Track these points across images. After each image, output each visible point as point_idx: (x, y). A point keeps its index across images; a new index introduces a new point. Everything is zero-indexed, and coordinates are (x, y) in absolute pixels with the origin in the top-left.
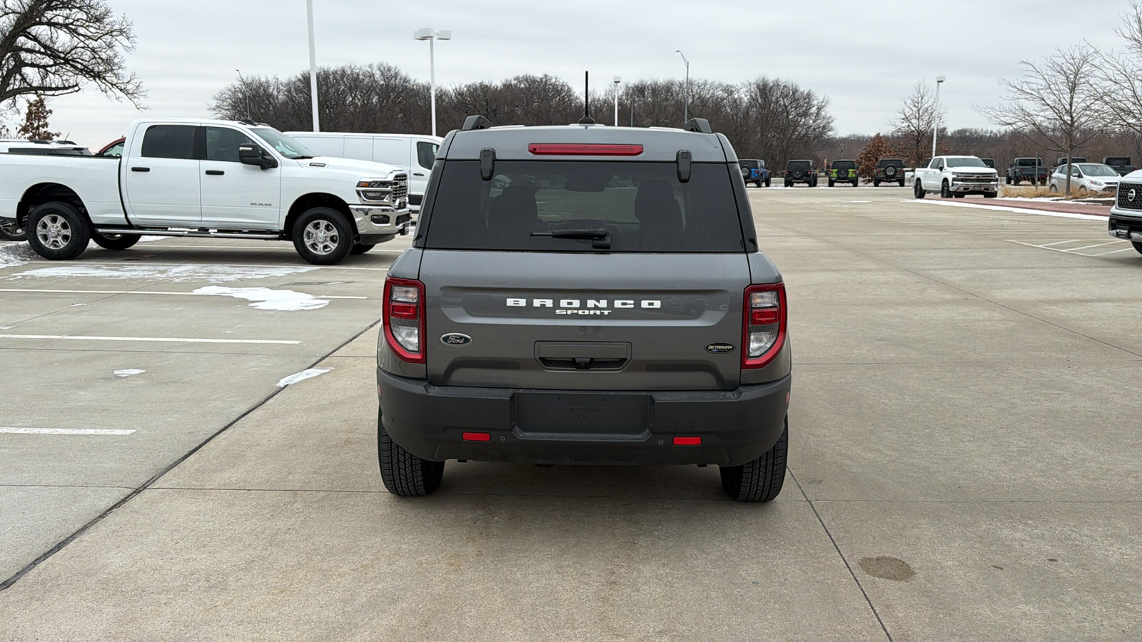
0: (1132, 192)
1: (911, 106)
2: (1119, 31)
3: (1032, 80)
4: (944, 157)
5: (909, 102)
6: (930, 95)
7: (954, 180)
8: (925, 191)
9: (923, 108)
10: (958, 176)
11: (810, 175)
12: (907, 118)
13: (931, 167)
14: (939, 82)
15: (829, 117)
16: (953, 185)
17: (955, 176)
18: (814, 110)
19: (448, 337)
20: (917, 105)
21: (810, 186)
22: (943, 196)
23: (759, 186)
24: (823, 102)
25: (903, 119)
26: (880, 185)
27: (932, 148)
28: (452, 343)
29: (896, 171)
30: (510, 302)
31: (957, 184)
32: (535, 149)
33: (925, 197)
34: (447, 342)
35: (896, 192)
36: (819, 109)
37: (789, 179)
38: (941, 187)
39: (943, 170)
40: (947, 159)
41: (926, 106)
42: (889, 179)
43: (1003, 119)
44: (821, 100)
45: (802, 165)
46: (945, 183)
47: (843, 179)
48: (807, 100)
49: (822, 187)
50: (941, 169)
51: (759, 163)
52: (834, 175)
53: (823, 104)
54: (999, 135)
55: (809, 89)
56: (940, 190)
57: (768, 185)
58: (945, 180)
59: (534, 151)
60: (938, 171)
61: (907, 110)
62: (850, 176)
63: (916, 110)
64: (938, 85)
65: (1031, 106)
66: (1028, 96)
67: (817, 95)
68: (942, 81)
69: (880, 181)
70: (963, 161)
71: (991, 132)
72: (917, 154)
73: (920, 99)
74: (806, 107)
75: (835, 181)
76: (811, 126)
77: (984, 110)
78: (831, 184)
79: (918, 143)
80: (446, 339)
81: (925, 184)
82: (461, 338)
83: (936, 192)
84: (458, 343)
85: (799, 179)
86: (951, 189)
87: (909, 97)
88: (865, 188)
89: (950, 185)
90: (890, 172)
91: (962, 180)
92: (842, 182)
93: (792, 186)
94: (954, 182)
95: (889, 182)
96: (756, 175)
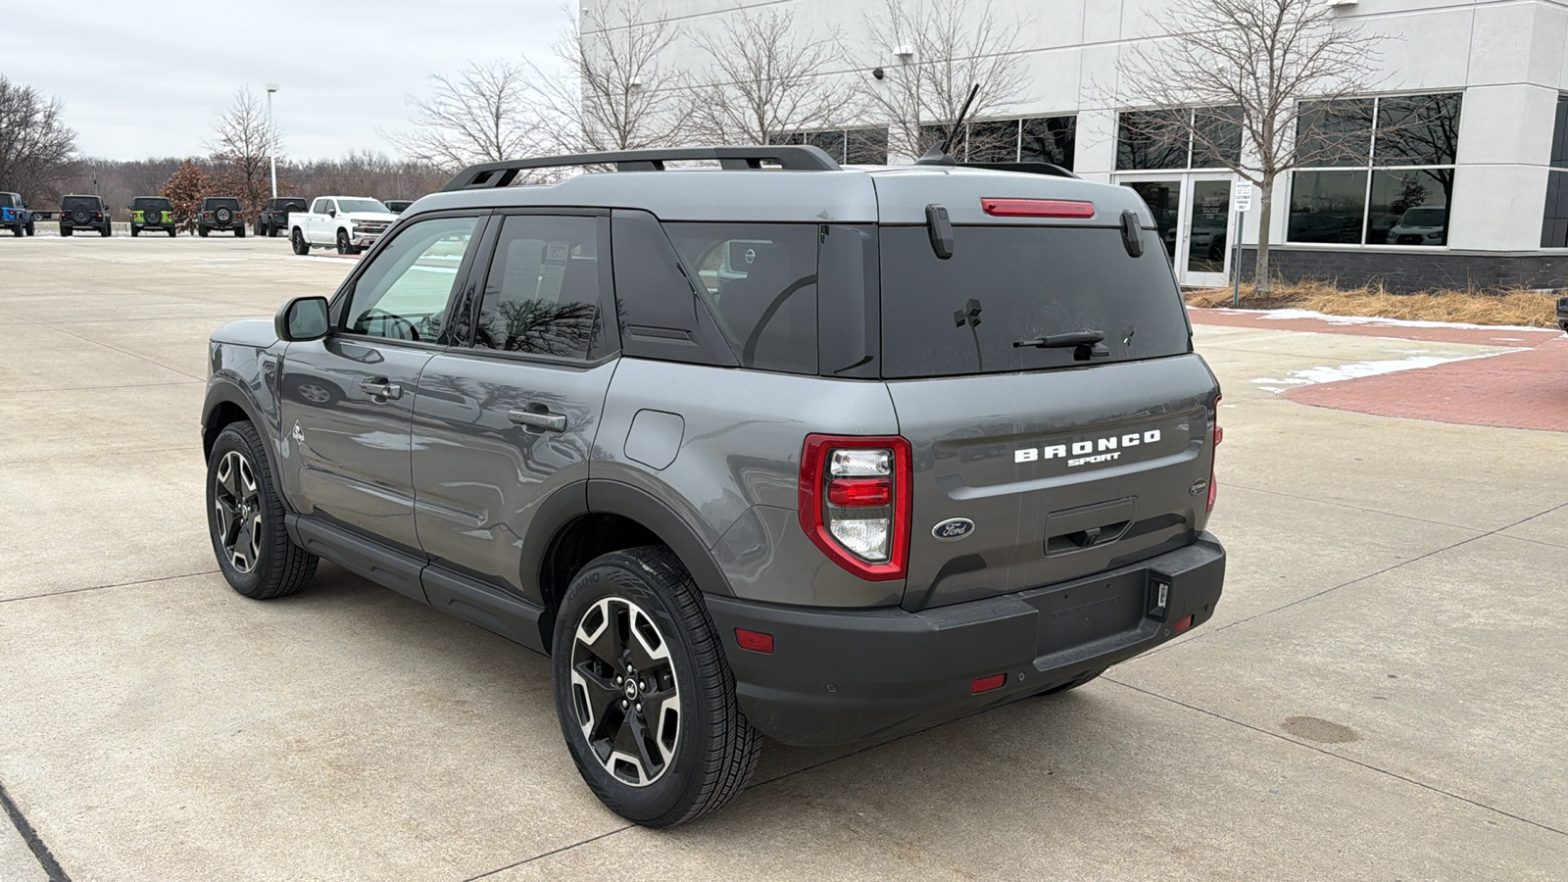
0: (750, 253)
1: (234, 123)
2: (557, 49)
3: (448, 101)
4: (334, 199)
5: (229, 117)
6: (258, 108)
7: (354, 230)
8: (310, 244)
9: (250, 126)
10: (359, 225)
11: (101, 218)
12: (229, 139)
13: (315, 211)
14: (270, 91)
15: (68, 131)
16: (354, 237)
17: (356, 225)
18: (39, 117)
19: (943, 528)
20: (241, 121)
21: (103, 236)
22: (340, 252)
23: (18, 234)
24: (51, 107)
25: (225, 141)
26: (209, 234)
27: (271, 184)
28: (949, 536)
29: (231, 215)
30: (1020, 456)
31: (359, 236)
32: (991, 207)
33: (309, 253)
34: (942, 535)
35: (231, 245)
36: (50, 116)
37: (65, 224)
38: (336, 239)
39: (336, 215)
40: (338, 201)
41: (255, 124)
42: (222, 226)
43: (418, 150)
44: (49, 104)
45: (87, 203)
46: (342, 234)
47: (153, 225)
48: (25, 102)
49: (121, 234)
50: (333, 214)
51: (13, 198)
52: (140, 220)
53: (53, 110)
54: (301, 167)
55: (26, 85)
56: (335, 243)
57: (30, 233)
58: (342, 230)
59: (989, 210)
60: (328, 217)
61: (228, 128)
62: (164, 220)
63: (241, 128)
64: (269, 95)
65: (452, 135)
66: (443, 122)
67: (41, 95)
68: (274, 91)
69: (210, 229)
70: (359, 204)
71: (291, 163)
72: (251, 191)
73: (245, 114)
74: (26, 112)
75: (142, 229)
76: (37, 143)
77: (391, 136)
78: (135, 232)
79: (249, 176)
80: (940, 532)
81: (308, 235)
82: (963, 523)
83: (328, 247)
84: (958, 534)
85: (85, 224)
86: (352, 242)
87: (229, 110)
88: (187, 239)
89: (351, 236)
90: (224, 217)
91: (366, 231)
92: (153, 230)
93: (71, 234)
94: (356, 233)
95: (223, 230)
96: (12, 217)
